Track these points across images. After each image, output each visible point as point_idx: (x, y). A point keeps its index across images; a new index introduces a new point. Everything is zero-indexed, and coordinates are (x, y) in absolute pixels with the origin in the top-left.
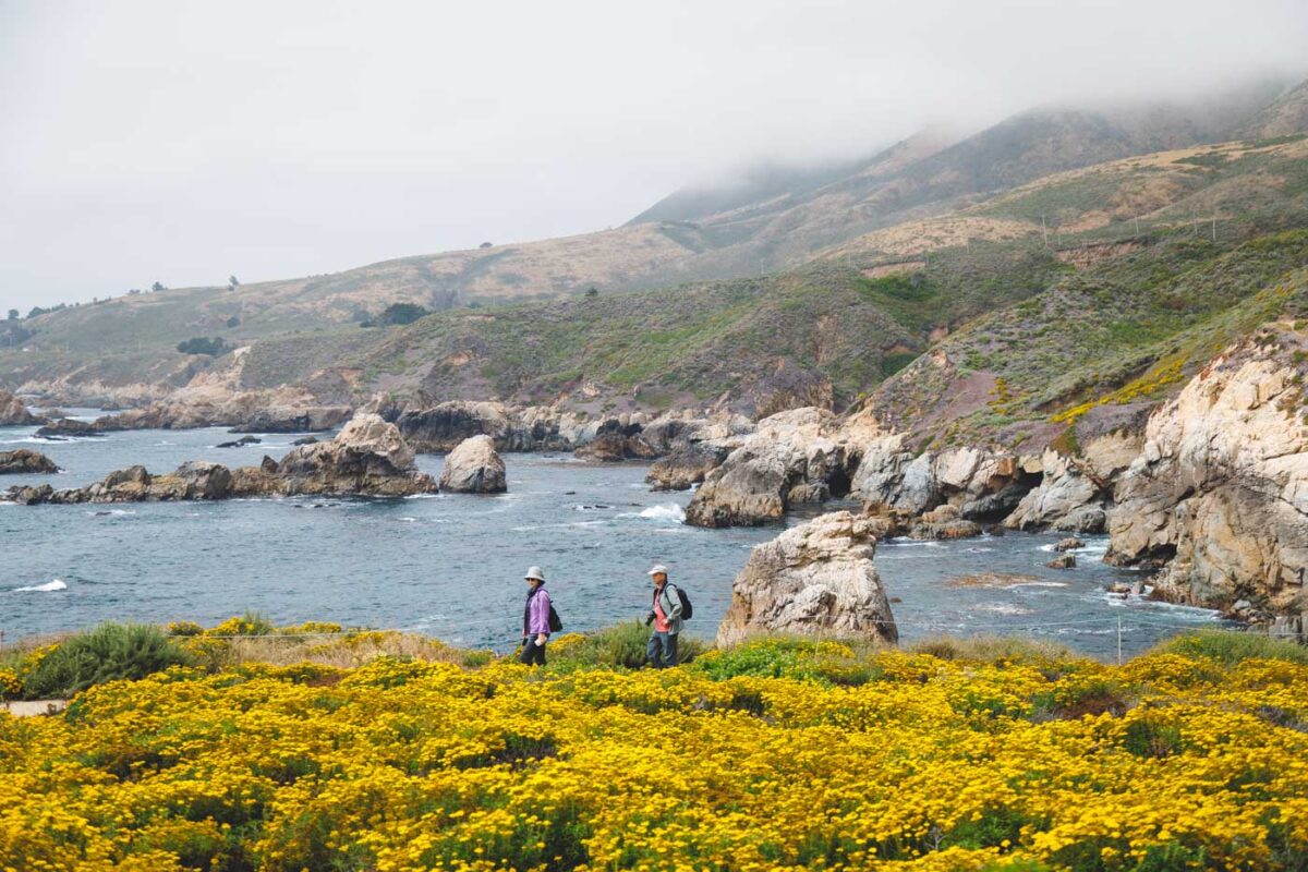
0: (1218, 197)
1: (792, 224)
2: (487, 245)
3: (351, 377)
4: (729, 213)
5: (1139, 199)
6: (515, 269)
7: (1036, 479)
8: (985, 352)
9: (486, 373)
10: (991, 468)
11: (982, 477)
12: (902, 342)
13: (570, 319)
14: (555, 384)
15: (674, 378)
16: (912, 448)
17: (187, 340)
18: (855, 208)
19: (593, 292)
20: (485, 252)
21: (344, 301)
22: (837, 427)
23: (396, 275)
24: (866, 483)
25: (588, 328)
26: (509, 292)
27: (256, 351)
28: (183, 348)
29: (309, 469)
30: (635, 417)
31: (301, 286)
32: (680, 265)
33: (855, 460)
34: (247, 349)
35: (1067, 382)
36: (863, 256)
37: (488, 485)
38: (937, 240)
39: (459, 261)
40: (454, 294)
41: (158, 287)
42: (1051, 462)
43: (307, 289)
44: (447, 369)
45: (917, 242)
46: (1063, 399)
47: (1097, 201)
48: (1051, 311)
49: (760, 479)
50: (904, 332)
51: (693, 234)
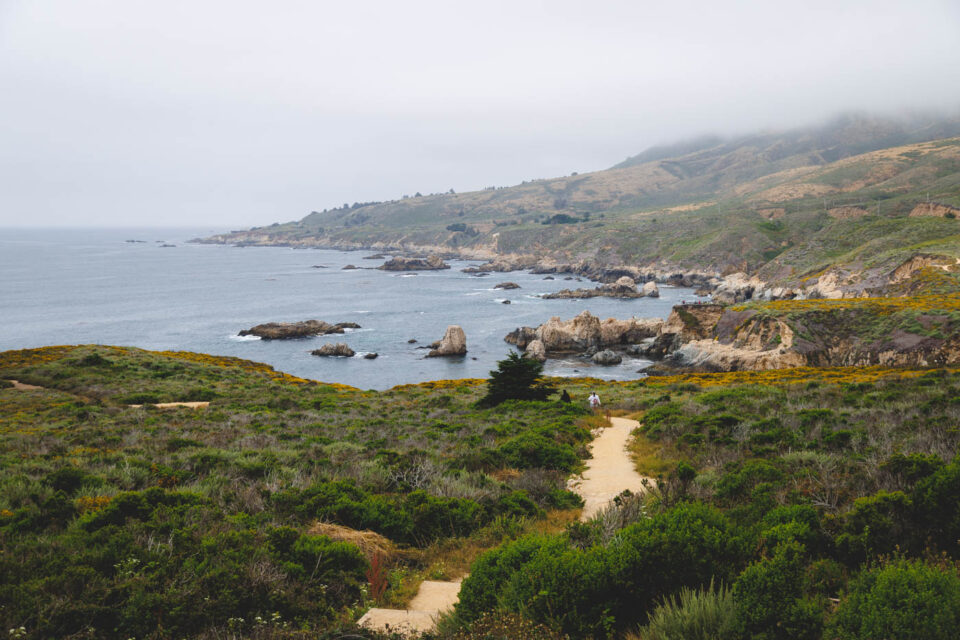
0: (909, 177)
1: (727, 163)
2: (575, 174)
3: (568, 253)
4: (694, 154)
5: (878, 175)
6: (592, 187)
7: (795, 295)
8: (790, 259)
9: (618, 252)
10: (785, 292)
11: (783, 294)
12: (771, 246)
13: (647, 231)
14: (649, 259)
15: (693, 258)
16: (767, 287)
17: (451, 225)
18: (759, 155)
19: (654, 221)
20: (576, 178)
21: (512, 204)
22: (748, 280)
23: (536, 191)
24: (756, 296)
25: (653, 235)
26: (590, 199)
27: (502, 235)
28: (449, 228)
29: (609, 290)
30: (681, 272)
31: (489, 196)
32: (673, 187)
33: (753, 289)
34: (498, 234)
35: (807, 270)
36: (760, 202)
37: (655, 295)
38: (791, 195)
39: (564, 183)
40: (565, 201)
41: (418, 195)
42: (798, 291)
43: (494, 197)
44: (603, 251)
45: (782, 196)
46: (806, 275)
47: (859, 176)
48: (810, 247)
49: (730, 295)
50: (772, 243)
51: (676, 168)
